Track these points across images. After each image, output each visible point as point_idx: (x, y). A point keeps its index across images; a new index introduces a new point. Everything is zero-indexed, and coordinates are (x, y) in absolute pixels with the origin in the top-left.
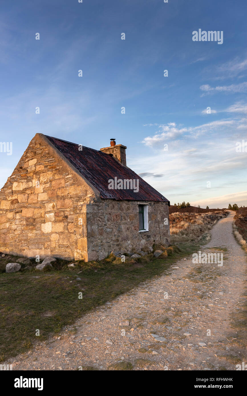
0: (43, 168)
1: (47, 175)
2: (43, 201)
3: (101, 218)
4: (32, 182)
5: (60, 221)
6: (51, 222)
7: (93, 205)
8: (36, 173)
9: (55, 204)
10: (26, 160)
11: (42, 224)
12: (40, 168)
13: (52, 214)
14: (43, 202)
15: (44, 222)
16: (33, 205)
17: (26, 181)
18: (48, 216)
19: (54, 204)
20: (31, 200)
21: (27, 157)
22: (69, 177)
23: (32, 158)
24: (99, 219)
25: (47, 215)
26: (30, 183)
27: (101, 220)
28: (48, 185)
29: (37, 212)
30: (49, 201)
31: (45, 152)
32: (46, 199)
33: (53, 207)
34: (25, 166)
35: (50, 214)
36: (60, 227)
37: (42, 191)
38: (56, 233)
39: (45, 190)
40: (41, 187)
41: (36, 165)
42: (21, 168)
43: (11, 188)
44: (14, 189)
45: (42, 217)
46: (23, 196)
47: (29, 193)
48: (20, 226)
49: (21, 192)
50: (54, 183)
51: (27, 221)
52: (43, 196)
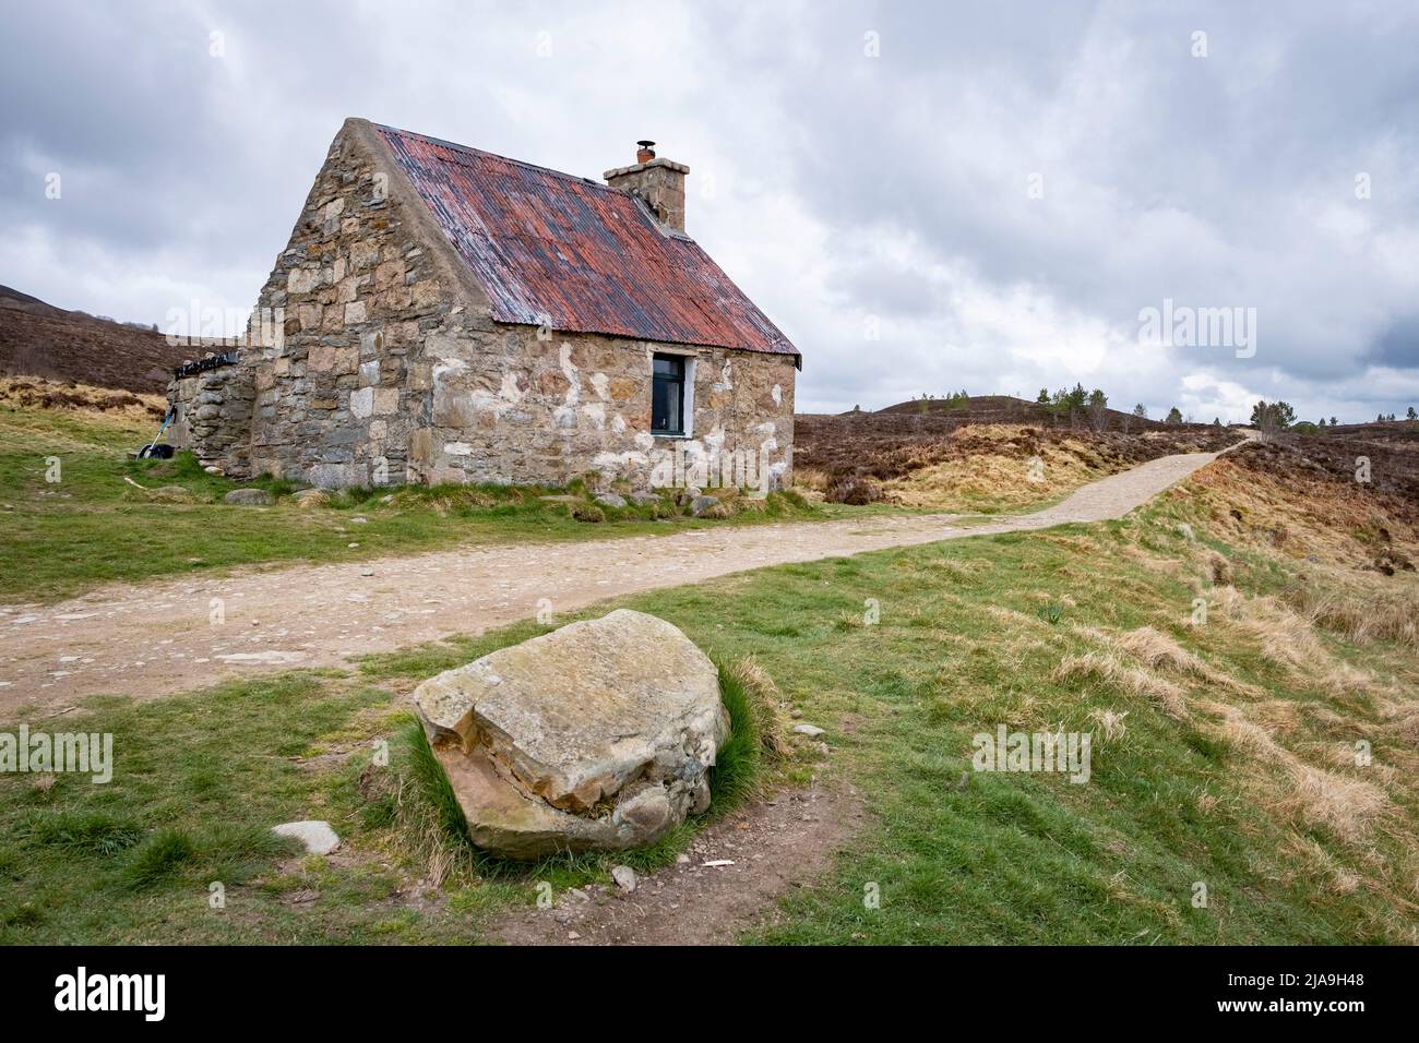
0: (357, 229)
1: (367, 247)
2: (356, 325)
3: (490, 379)
4: (333, 269)
5: (392, 385)
6: (372, 386)
7: (459, 337)
8: (342, 240)
9: (381, 335)
10: (321, 203)
11: (353, 393)
12: (351, 226)
13: (375, 364)
14: (356, 329)
15: (357, 388)
16: (333, 337)
17: (318, 264)
18: (365, 371)
19: (378, 336)
20: (329, 321)
21: (322, 194)
22: (415, 257)
23: (333, 196)
24: (482, 379)
25: (363, 365)
26: (329, 271)
27: (488, 383)
28: (367, 279)
29: (345, 357)
30: (370, 326)
31: (363, 179)
32: (362, 320)
33: (378, 344)
34: (318, 221)
35: (371, 364)
36: (390, 400)
37: (354, 296)
38: (380, 417)
39: (363, 292)
40: (352, 285)
41: (341, 217)
42: (308, 226)
43: (284, 286)
44: (290, 290)
45: (352, 373)
46: (312, 310)
47: (324, 302)
48: (304, 397)
49: (306, 299)
50: (380, 275)
51: (319, 384)
52: (356, 312)
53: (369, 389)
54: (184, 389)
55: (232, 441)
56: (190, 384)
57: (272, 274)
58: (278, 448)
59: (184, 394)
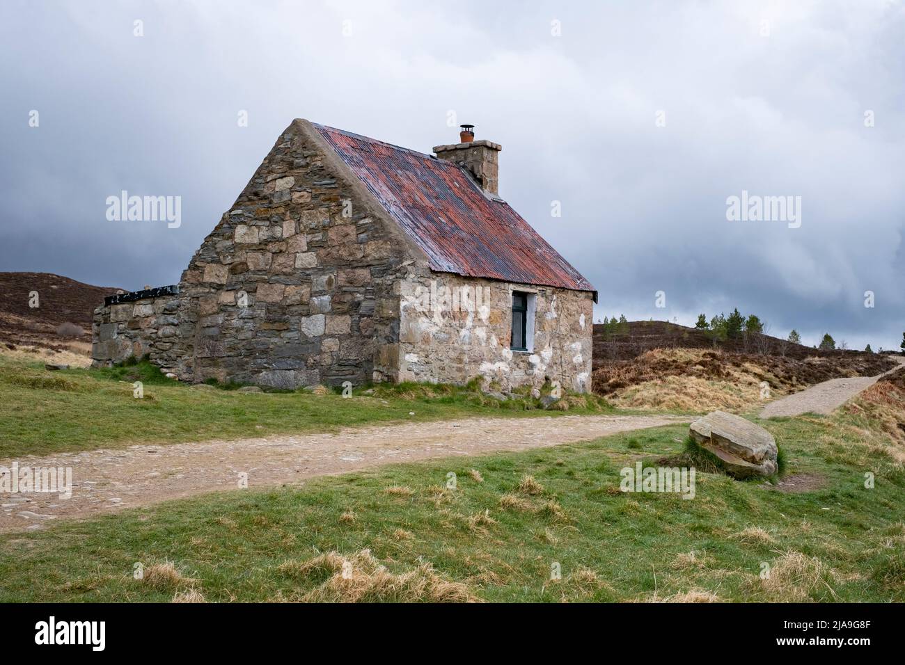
0: (308, 200)
1: (319, 214)
2: (308, 269)
4: (282, 227)
5: (343, 313)
6: (323, 314)
7: (413, 281)
8: (292, 207)
9: (333, 277)
10: (269, 179)
11: (303, 319)
12: (301, 197)
13: (327, 298)
14: (308, 272)
15: (308, 315)
16: (283, 277)
17: (267, 223)
18: (316, 302)
19: (330, 278)
20: (279, 266)
21: (271, 172)
22: (366, 224)
23: (284, 175)
25: (314, 298)
26: (278, 229)
28: (319, 237)
29: (294, 293)
30: (321, 270)
31: (314, 165)
32: (314, 266)
33: (330, 282)
34: (264, 191)
35: (322, 298)
36: (343, 324)
37: (305, 248)
38: (332, 336)
39: (311, 246)
40: (303, 241)
41: (292, 190)
42: (256, 194)
43: (231, 237)
44: (237, 240)
45: (301, 303)
46: (261, 256)
47: (274, 251)
48: (251, 321)
49: (254, 247)
50: (332, 234)
51: (268, 311)
52: (307, 259)
53: (321, 316)
54: (116, 312)
55: (183, 354)
56: (124, 309)
57: (216, 228)
58: (223, 359)
59: (116, 316)
